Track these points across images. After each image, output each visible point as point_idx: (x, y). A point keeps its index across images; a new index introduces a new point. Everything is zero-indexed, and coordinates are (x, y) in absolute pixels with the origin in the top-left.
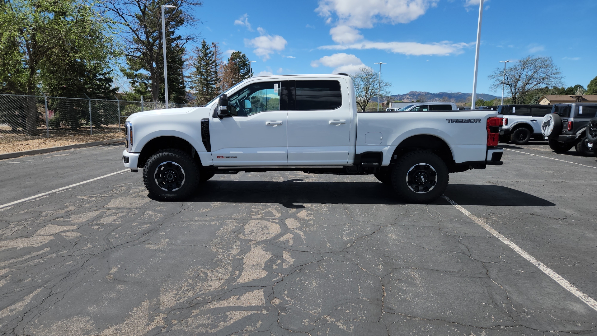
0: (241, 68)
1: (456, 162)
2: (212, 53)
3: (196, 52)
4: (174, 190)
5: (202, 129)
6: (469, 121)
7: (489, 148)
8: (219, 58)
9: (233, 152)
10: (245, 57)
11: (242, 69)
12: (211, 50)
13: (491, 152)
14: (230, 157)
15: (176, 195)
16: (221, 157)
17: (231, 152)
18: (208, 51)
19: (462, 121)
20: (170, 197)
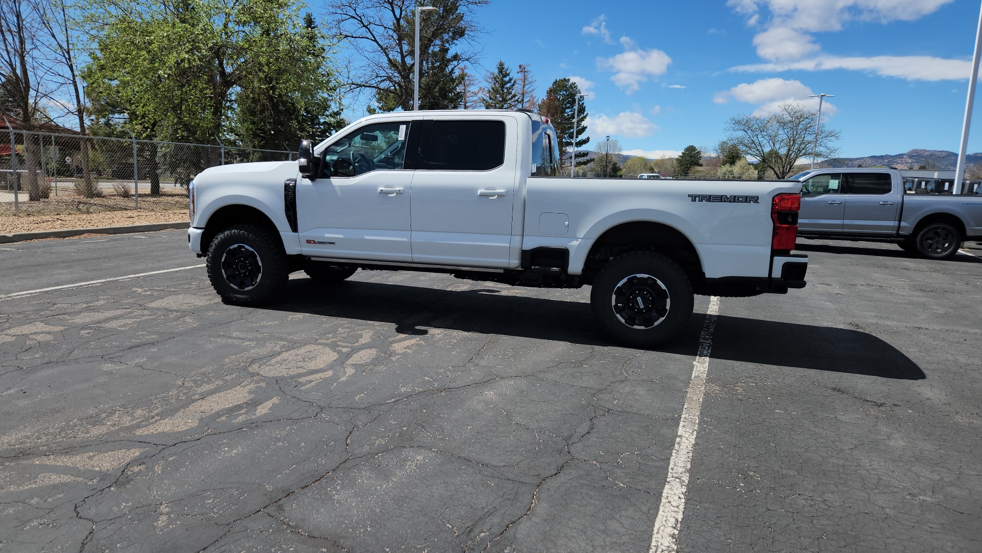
0: (568, 105)
1: (707, 276)
2: (513, 81)
3: (490, 81)
4: (247, 289)
5: (286, 196)
6: (735, 199)
7: (775, 253)
8: (530, 90)
9: (329, 235)
10: (575, 87)
11: (568, 108)
12: (511, 76)
13: (780, 261)
14: (324, 242)
15: (247, 297)
16: (312, 242)
17: (327, 235)
18: (507, 79)
19: (721, 199)
20: (240, 299)
